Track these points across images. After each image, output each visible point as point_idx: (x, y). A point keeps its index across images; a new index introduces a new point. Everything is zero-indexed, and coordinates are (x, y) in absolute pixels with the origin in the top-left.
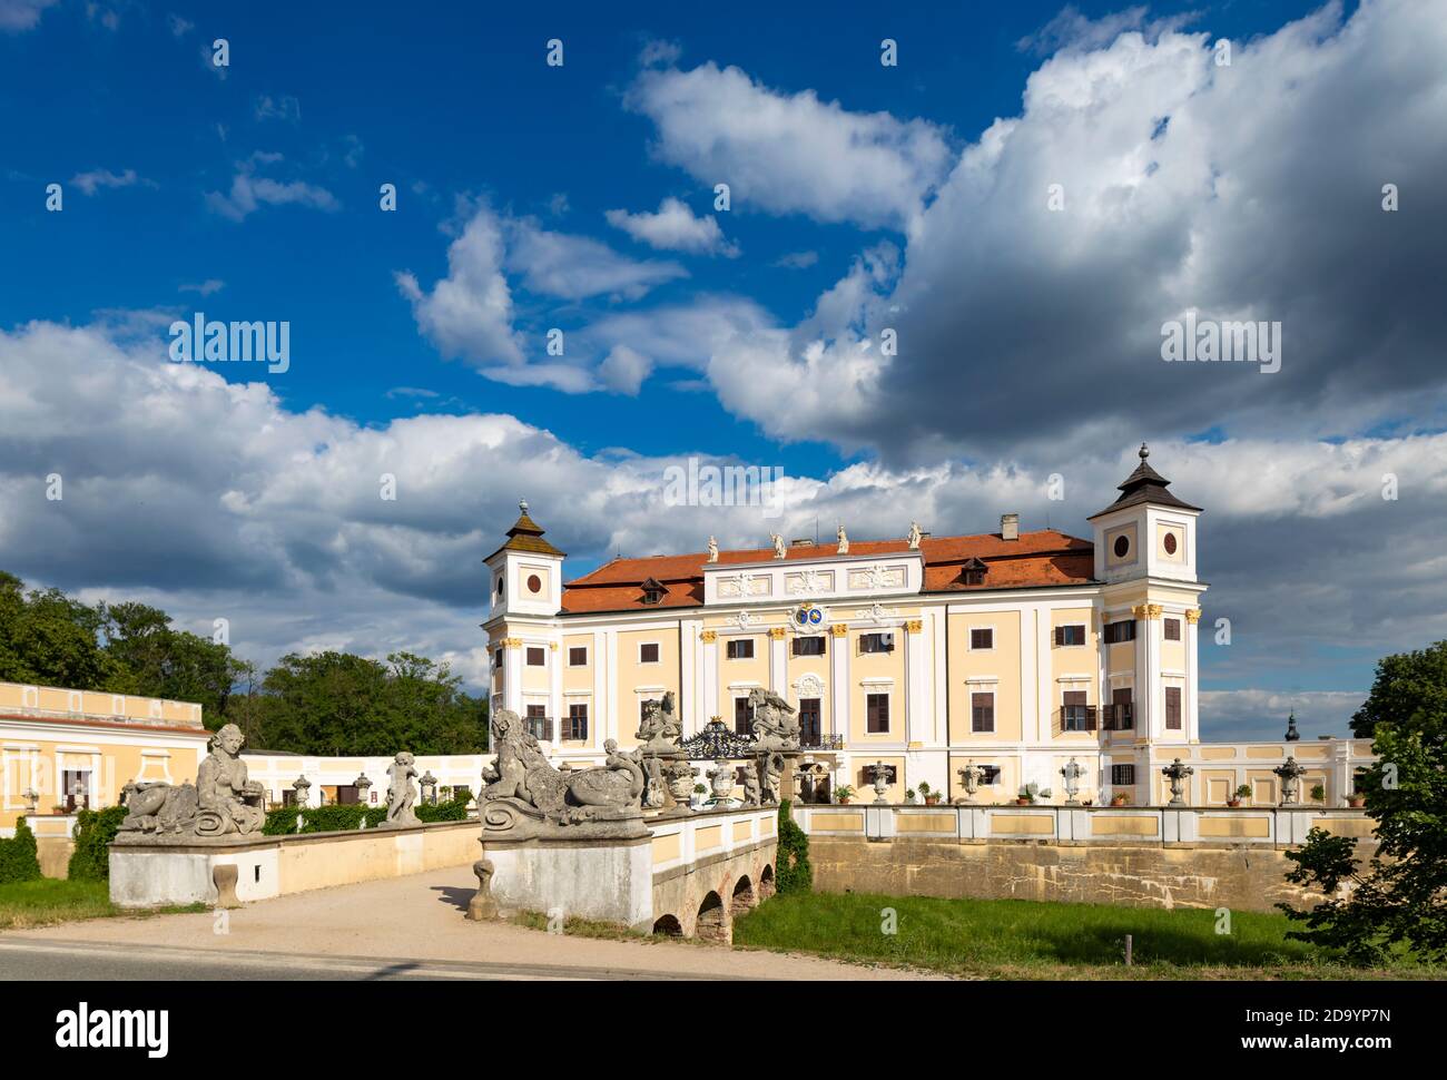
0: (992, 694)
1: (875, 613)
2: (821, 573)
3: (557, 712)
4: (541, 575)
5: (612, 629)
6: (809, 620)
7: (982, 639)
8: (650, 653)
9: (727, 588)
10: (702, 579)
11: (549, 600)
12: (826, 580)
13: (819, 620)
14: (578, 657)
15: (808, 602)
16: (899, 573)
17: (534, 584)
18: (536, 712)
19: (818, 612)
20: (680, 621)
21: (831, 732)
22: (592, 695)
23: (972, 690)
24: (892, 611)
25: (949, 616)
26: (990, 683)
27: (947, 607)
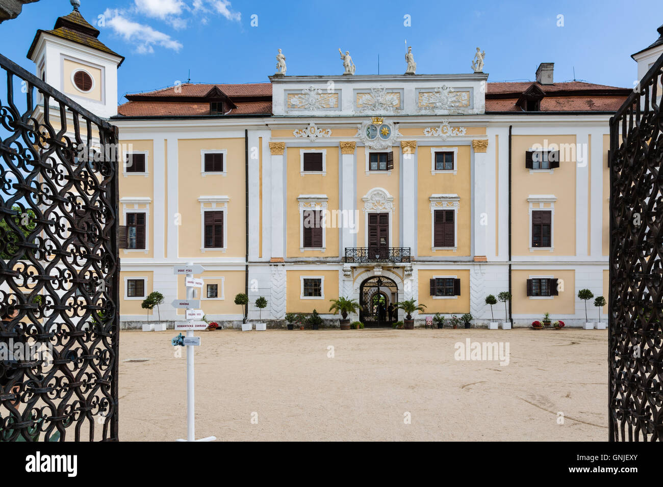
0: (550, 212)
1: (443, 131)
2: (392, 91)
4: (93, 74)
5: (173, 137)
6: (378, 135)
8: (214, 163)
9: (295, 100)
10: (270, 98)
11: (103, 100)
12: (395, 97)
13: (388, 134)
15: (378, 117)
16: (465, 96)
17: (83, 81)
19: (388, 127)
20: (246, 131)
21: (396, 246)
22: (151, 203)
23: (532, 208)
24: (458, 131)
25: (512, 137)
26: (547, 202)
27: (511, 127)
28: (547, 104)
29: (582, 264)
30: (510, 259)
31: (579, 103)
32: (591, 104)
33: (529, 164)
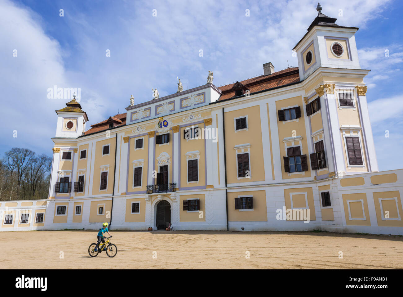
0: (248, 154)
1: (191, 118)
2: (169, 103)
3: (74, 179)
5: (95, 141)
6: (163, 126)
7: (241, 124)
8: (106, 150)
9: (134, 117)
11: (76, 131)
12: (171, 106)
13: (167, 125)
14: (83, 154)
15: (163, 117)
16: (202, 97)
17: (70, 125)
19: (167, 121)
20: (117, 134)
21: (171, 183)
22: (86, 171)
23: (237, 153)
24: (198, 116)
25: (225, 114)
26: (245, 148)
27: (223, 108)
28: (254, 90)
29: (269, 185)
30: (226, 186)
31: (272, 85)
32: (280, 82)
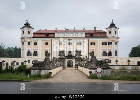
0: (94, 51)
1: (79, 39)
3: (32, 52)
4: (30, 31)
5: (41, 40)
8: (47, 44)
9: (58, 35)
10: (55, 33)
11: (31, 35)
12: (72, 35)
14: (36, 44)
15: (70, 38)
16: (82, 34)
17: (29, 33)
18: (29, 52)
20: (51, 39)
22: (38, 49)
23: (92, 50)
24: (81, 39)
25: (89, 40)
26: (94, 49)
28: (94, 35)
31: (99, 35)
32: (101, 35)
33: (91, 44)
